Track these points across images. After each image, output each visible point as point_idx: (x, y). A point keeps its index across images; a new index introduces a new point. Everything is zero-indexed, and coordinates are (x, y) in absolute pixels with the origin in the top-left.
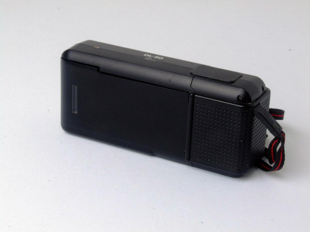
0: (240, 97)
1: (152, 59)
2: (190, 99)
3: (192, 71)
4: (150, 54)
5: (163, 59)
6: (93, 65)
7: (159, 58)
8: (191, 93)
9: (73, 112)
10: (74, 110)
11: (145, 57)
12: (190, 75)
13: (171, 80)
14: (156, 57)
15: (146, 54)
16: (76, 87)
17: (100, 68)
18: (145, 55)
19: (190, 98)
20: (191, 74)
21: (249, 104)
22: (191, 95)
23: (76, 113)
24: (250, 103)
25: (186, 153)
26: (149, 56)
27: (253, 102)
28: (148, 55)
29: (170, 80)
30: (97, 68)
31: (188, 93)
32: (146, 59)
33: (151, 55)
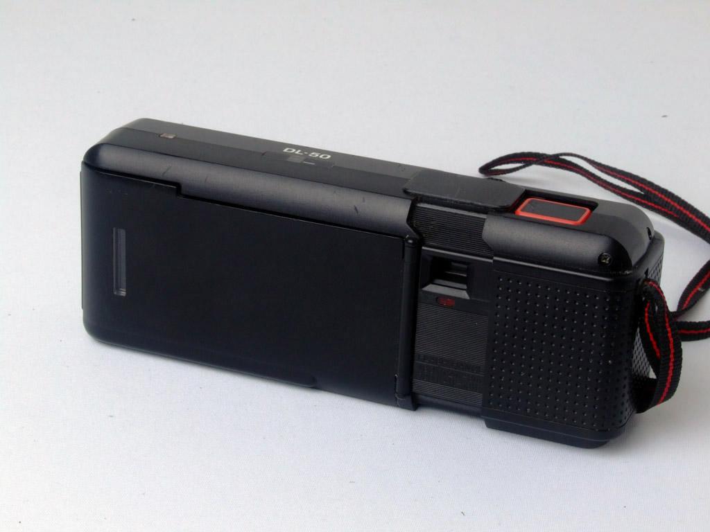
0: (606, 259)
1: (305, 160)
2: (408, 251)
3: (406, 186)
4: (297, 147)
5: (330, 158)
6: (165, 178)
7: (321, 157)
8: (409, 238)
9: (115, 293)
10: (118, 289)
11: (287, 155)
12: (404, 195)
13: (358, 208)
14: (313, 154)
15: (288, 149)
16: (122, 233)
17: (182, 186)
18: (285, 150)
19: (407, 249)
20: (405, 192)
21: (626, 275)
22: (410, 241)
23: (123, 293)
24: (629, 270)
25: (398, 381)
26: (297, 153)
27: (635, 267)
28: (294, 150)
29: (356, 209)
30: (176, 187)
31: (402, 237)
32: (290, 159)
33: (299, 151)
